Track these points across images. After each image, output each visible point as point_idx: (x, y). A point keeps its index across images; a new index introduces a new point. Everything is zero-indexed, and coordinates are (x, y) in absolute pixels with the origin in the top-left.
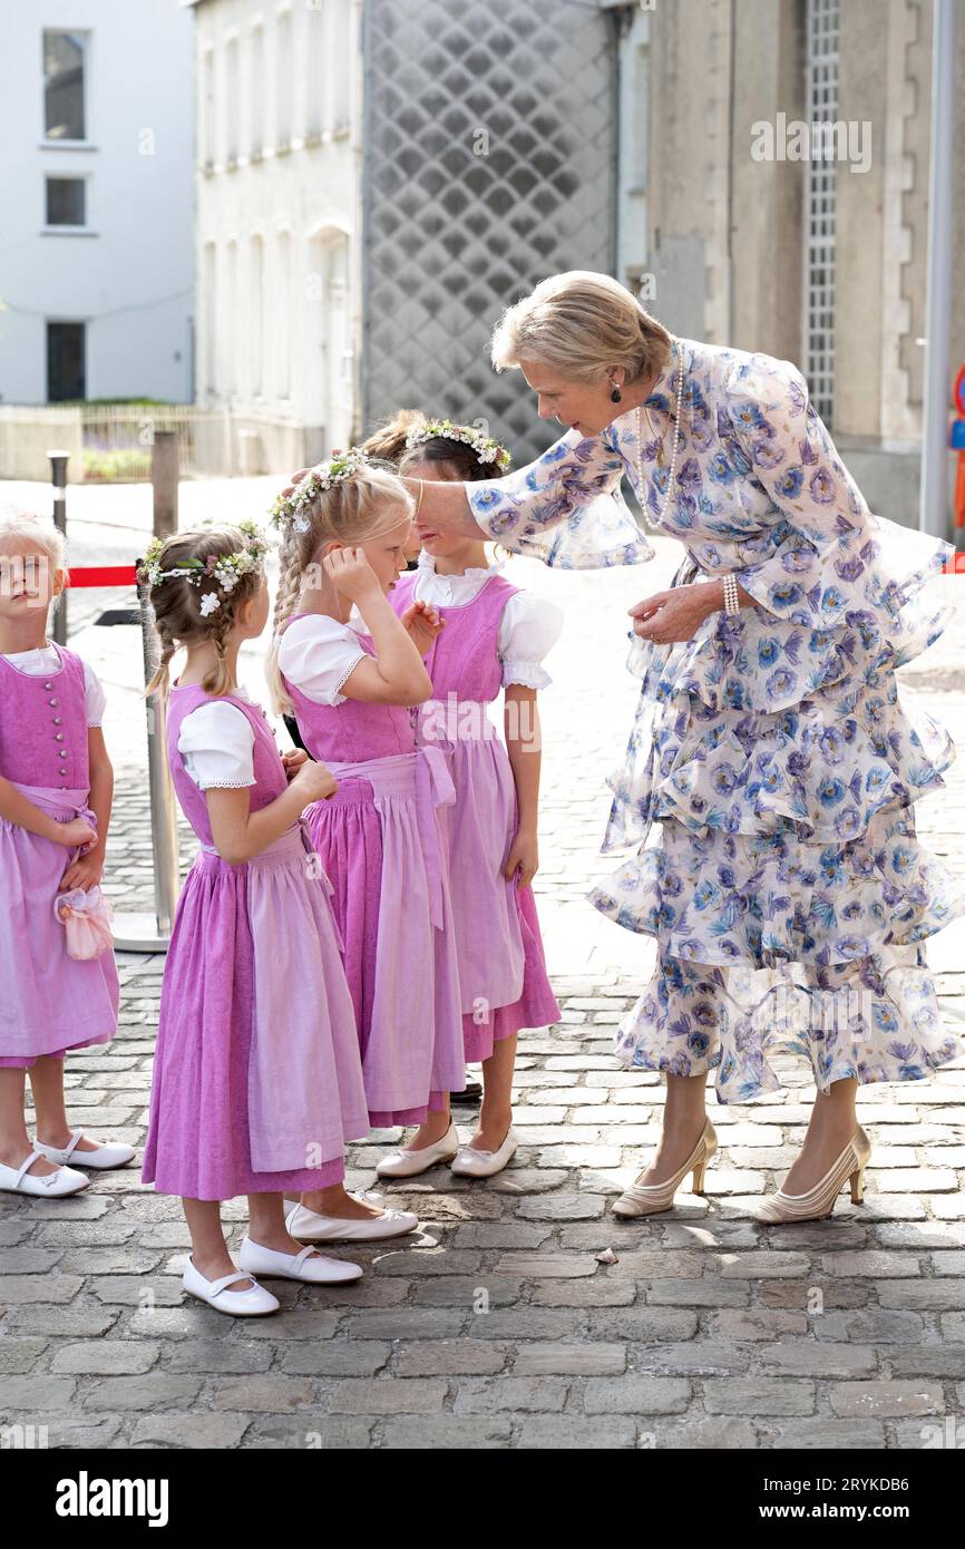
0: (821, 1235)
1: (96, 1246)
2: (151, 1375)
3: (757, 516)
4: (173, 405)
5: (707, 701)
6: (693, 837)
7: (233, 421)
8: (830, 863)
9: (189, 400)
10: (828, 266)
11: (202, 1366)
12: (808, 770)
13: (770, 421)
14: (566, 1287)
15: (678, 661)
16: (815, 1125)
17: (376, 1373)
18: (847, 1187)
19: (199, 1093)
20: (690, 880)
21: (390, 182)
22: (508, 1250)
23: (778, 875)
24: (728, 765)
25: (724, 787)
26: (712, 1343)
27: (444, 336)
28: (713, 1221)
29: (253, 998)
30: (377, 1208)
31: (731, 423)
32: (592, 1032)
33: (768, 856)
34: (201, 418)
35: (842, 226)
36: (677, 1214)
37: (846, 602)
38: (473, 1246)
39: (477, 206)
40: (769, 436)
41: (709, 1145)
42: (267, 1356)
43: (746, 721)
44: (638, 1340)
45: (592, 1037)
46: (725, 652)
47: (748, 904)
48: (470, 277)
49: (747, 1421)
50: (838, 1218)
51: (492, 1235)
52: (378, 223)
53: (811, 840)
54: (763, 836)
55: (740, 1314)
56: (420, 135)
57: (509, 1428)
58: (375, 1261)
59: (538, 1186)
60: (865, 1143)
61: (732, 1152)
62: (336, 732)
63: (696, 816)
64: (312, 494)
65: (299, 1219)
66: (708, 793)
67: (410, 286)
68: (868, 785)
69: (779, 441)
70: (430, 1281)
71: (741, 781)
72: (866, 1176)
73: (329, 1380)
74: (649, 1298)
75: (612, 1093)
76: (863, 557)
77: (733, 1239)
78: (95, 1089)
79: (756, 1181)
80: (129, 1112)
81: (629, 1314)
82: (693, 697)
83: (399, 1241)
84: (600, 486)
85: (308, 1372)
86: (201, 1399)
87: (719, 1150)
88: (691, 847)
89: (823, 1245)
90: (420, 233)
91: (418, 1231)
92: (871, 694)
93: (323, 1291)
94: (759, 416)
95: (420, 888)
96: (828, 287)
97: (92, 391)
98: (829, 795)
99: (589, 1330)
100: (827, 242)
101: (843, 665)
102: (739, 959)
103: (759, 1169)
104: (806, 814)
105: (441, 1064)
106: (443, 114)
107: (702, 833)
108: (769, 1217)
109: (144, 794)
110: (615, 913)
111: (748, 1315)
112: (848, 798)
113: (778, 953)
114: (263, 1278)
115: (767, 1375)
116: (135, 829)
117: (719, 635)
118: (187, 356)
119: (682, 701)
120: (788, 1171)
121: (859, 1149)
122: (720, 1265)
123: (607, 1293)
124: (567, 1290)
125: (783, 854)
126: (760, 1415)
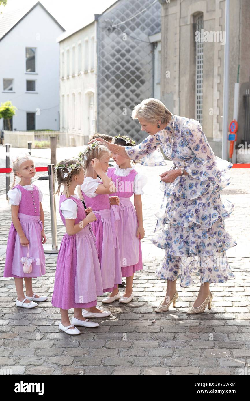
0: (202, 316)
1: (39, 319)
2: (52, 348)
3: (189, 155)
4: (55, 131)
5: (177, 196)
6: (174, 228)
7: (68, 134)
8: (204, 234)
9: (58, 130)
10: (201, 100)
11: (63, 346)
12: (199, 213)
13: (193, 134)
14: (145, 328)
15: (171, 188)
16: (200, 292)
17: (102, 348)
18: (207, 306)
19: (63, 285)
20: (174, 237)
21: (103, 81)
22: (131, 320)
23: (193, 236)
24: (182, 212)
25: (181, 216)
26: (177, 341)
27: (116, 116)
28: (178, 313)
29: (76, 265)
30: (102, 310)
31: (184, 134)
32: (150, 271)
33: (190, 232)
34: (61, 134)
35: (204, 91)
36: (169, 312)
37: (208, 175)
38: (123, 319)
39: (123, 87)
40: (192, 137)
41: (176, 296)
42: (78, 344)
43: (186, 201)
44: (161, 340)
45: (150, 272)
46: (181, 186)
47: (186, 242)
48: (121, 102)
49: (185, 358)
50: (206, 312)
51: (127, 317)
52: (101, 90)
53: (200, 228)
54: (189, 227)
55: (184, 334)
56: (110, 71)
57: (132, 360)
58: (102, 322)
59: (138, 305)
60: (211, 296)
61: (181, 298)
62: (93, 204)
63: (175, 223)
64: (88, 151)
65: (85, 313)
66: (177, 218)
67: (108, 104)
68: (213, 216)
69: (195, 138)
70: (114, 327)
71: (184, 215)
72: (212, 303)
73: (92, 349)
74: (163, 330)
75: (154, 285)
76: (213, 165)
77: (182, 317)
78: (39, 284)
79: (187, 304)
80: (46, 289)
81: (159, 334)
82: (175, 196)
83: (107, 318)
84: (155, 148)
85: (87, 347)
86: (63, 353)
87: (179, 297)
88: (174, 230)
89: (202, 318)
90: (110, 93)
91: (111, 316)
92: (214, 196)
93: (90, 329)
94: (190, 132)
95: (112, 239)
96: (201, 105)
97: (37, 128)
98: (204, 218)
99: (150, 338)
100: (201, 94)
101: (207, 189)
102: (184, 255)
103: (187, 302)
104: (199, 222)
105: (117, 278)
106: (115, 66)
107: (176, 227)
108: (190, 313)
109: (49, 218)
110: (157, 244)
111: (186, 334)
112: (208, 219)
113: (193, 253)
114: (77, 326)
115: (190, 348)
116: (47, 225)
117: (180, 182)
118: (58, 120)
119: (172, 197)
120: (194, 302)
121: (210, 297)
122: (179, 323)
123: (154, 329)
124: (145, 329)
125: (194, 231)
126: (189, 357)
